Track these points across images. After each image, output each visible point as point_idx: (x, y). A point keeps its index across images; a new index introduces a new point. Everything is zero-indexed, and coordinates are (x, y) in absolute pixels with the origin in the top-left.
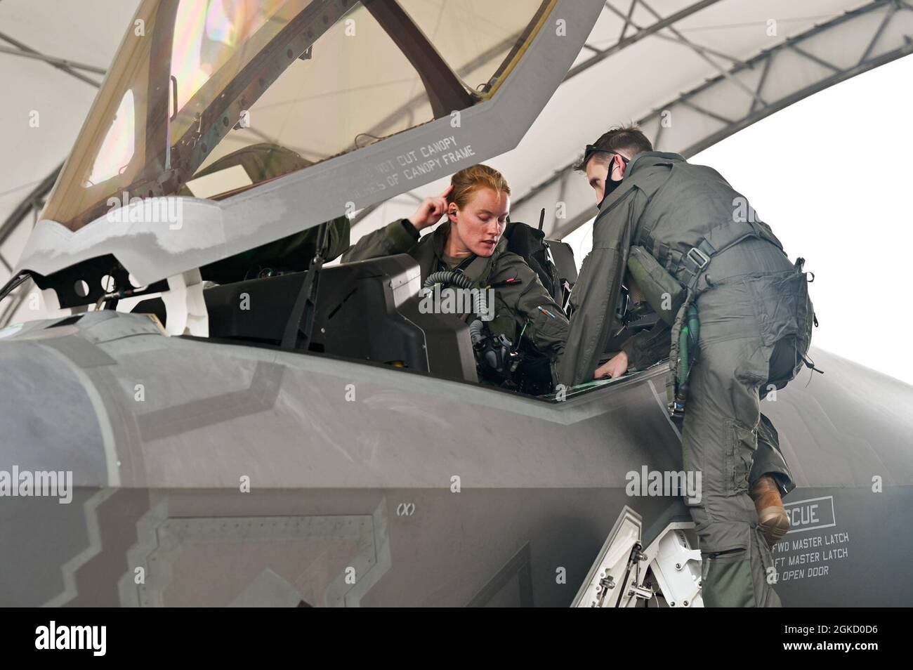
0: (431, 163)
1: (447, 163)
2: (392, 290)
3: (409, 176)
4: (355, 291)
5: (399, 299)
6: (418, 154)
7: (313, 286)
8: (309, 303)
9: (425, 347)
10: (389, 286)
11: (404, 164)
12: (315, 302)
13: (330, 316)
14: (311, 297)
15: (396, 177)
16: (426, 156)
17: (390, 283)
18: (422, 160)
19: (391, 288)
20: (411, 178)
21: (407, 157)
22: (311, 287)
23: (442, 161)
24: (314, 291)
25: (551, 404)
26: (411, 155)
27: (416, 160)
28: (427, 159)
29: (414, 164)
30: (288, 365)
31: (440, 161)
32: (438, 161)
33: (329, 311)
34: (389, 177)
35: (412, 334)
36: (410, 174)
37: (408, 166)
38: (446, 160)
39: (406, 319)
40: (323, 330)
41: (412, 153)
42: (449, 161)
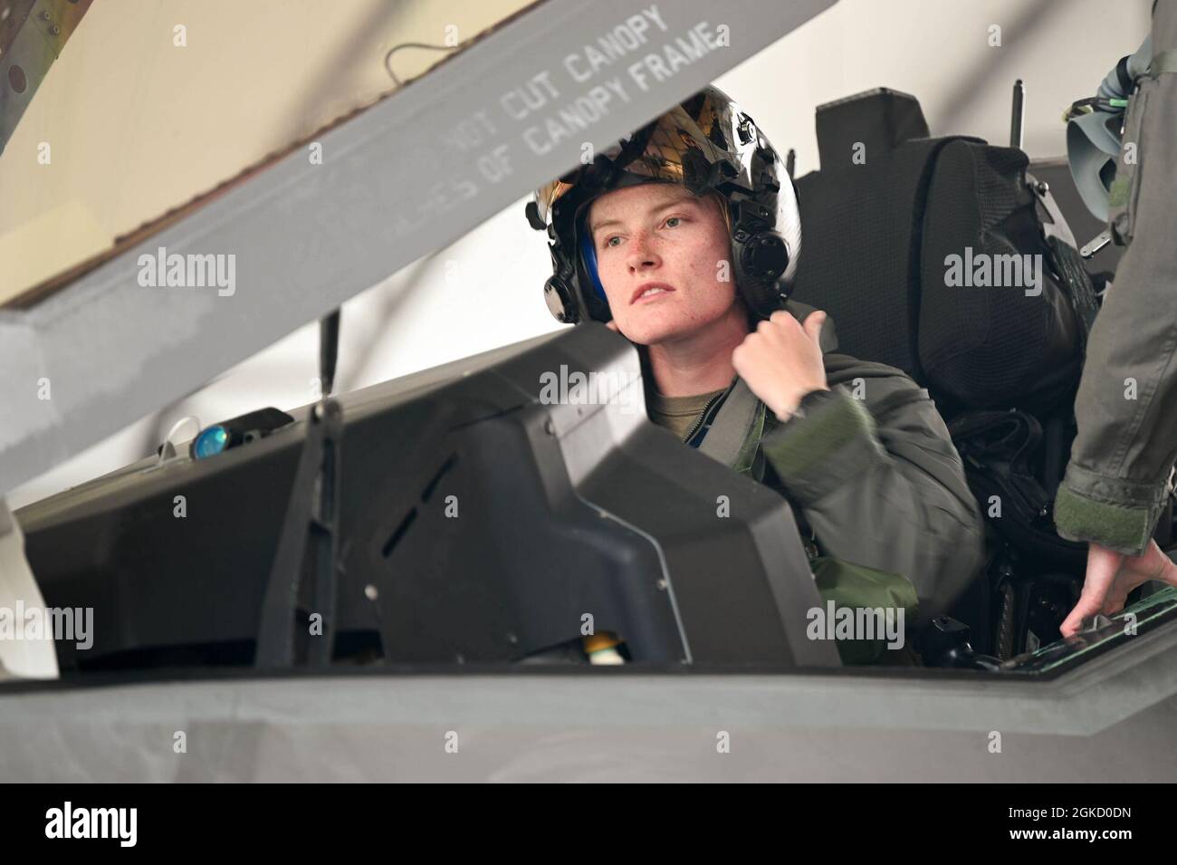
0: (600, 96)
1: (644, 86)
2: (557, 443)
3: (541, 144)
4: (449, 465)
5: (581, 459)
6: (561, 78)
7: (325, 482)
8: (316, 530)
9: (665, 583)
10: (548, 432)
11: (523, 114)
12: (332, 526)
13: (387, 550)
14: (323, 513)
15: (503, 154)
16: (581, 78)
17: (549, 421)
18: (571, 92)
19: (554, 434)
20: (547, 148)
21: (528, 92)
22: (318, 485)
23: (629, 84)
24: (327, 495)
25: (1040, 685)
26: (540, 86)
27: (555, 94)
28: (584, 89)
29: (552, 110)
30: (272, 717)
31: (625, 87)
32: (617, 87)
33: (383, 536)
34: (484, 159)
35: (626, 555)
36: (542, 138)
37: (537, 118)
38: (640, 79)
39: (604, 514)
40: (371, 592)
41: (542, 77)
42: (650, 78)
